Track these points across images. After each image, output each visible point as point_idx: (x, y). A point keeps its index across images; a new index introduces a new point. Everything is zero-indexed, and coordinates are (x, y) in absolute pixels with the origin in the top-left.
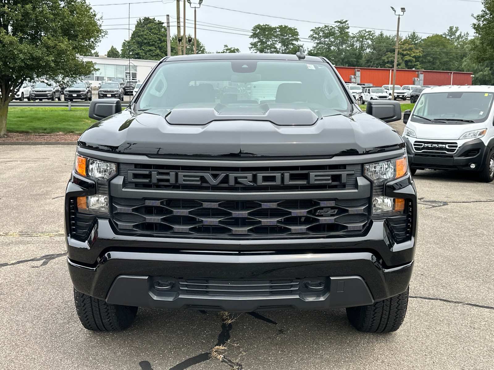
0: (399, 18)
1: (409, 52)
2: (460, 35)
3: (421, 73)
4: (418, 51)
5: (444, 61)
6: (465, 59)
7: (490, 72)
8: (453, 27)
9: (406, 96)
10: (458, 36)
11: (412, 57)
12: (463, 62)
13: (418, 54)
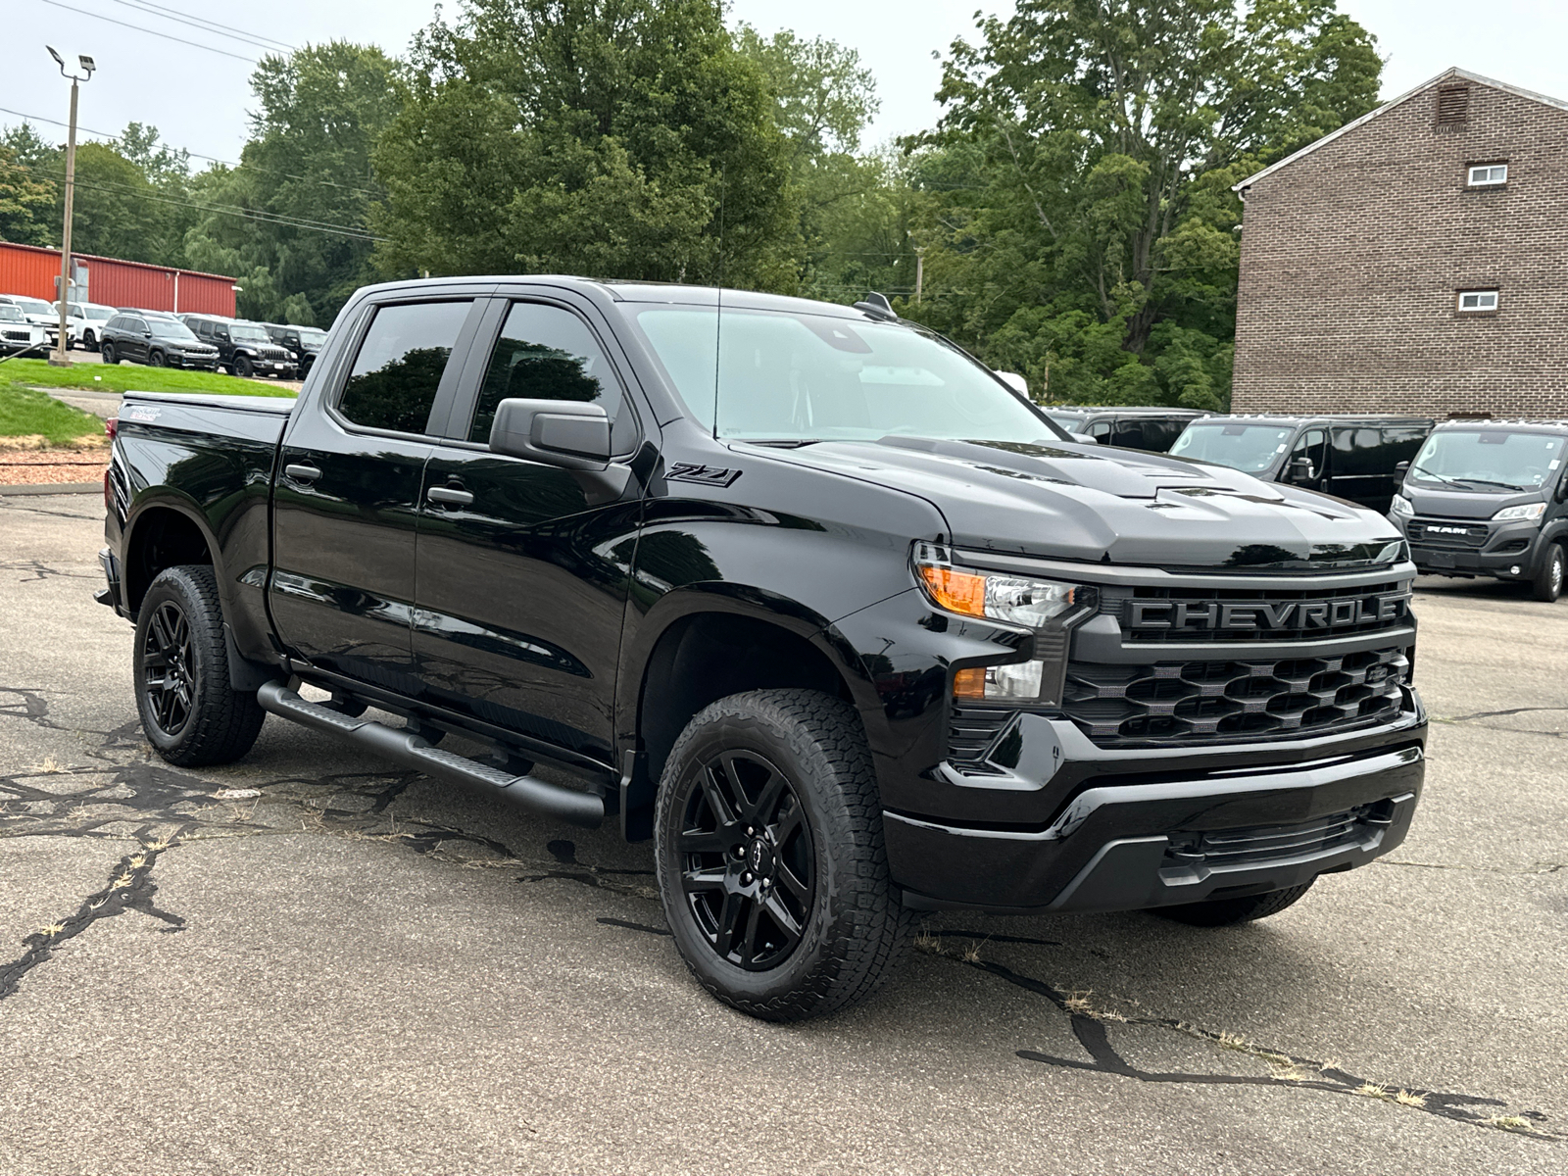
0: (75, 88)
1: (11, 189)
2: (164, 154)
3: (81, 265)
4: (41, 188)
5: (126, 231)
6: (191, 232)
7: (271, 280)
8: (140, 125)
9: (73, 336)
10: (157, 157)
11: (24, 206)
12: (187, 242)
13: (42, 198)
